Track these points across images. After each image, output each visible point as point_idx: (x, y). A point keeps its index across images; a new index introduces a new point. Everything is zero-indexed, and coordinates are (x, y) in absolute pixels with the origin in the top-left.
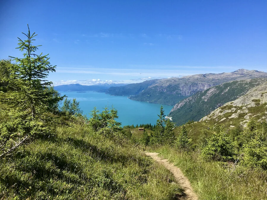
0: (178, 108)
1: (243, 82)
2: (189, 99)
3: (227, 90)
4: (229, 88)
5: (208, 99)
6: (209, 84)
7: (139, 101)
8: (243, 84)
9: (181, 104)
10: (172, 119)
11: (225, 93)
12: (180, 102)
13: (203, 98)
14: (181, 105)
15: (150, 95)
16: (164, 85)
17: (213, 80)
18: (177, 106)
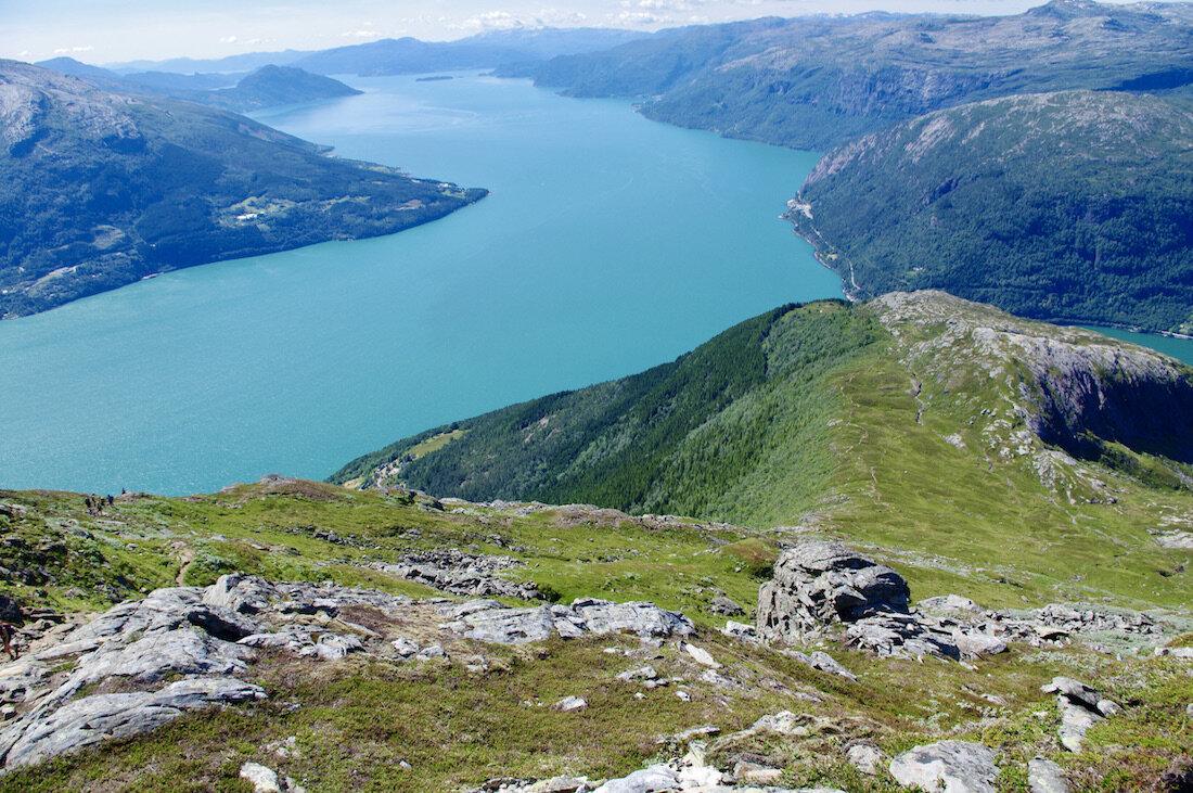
0: (830, 172)
1: (1025, 105)
2: (865, 144)
3: (976, 133)
4: (982, 125)
5: (922, 158)
6: (940, 75)
7: (680, 126)
8: (1023, 114)
9: (840, 158)
10: (811, 211)
11: (971, 142)
12: (838, 152)
13: (909, 147)
14: (842, 163)
15: (725, 106)
16: (775, 66)
17: (956, 55)
18: (828, 166)
